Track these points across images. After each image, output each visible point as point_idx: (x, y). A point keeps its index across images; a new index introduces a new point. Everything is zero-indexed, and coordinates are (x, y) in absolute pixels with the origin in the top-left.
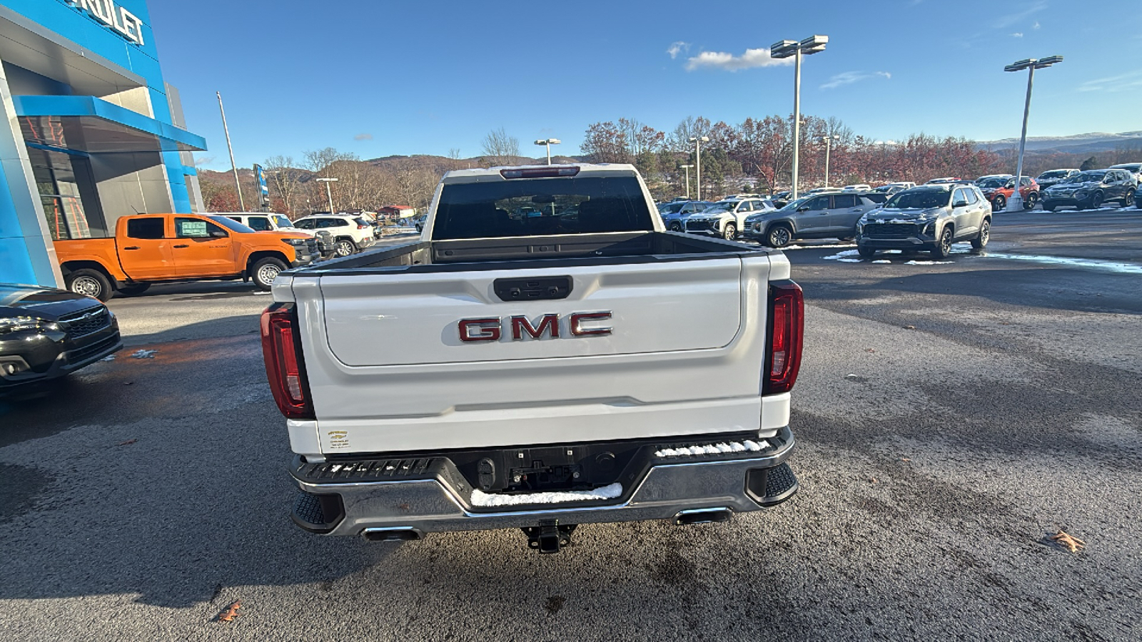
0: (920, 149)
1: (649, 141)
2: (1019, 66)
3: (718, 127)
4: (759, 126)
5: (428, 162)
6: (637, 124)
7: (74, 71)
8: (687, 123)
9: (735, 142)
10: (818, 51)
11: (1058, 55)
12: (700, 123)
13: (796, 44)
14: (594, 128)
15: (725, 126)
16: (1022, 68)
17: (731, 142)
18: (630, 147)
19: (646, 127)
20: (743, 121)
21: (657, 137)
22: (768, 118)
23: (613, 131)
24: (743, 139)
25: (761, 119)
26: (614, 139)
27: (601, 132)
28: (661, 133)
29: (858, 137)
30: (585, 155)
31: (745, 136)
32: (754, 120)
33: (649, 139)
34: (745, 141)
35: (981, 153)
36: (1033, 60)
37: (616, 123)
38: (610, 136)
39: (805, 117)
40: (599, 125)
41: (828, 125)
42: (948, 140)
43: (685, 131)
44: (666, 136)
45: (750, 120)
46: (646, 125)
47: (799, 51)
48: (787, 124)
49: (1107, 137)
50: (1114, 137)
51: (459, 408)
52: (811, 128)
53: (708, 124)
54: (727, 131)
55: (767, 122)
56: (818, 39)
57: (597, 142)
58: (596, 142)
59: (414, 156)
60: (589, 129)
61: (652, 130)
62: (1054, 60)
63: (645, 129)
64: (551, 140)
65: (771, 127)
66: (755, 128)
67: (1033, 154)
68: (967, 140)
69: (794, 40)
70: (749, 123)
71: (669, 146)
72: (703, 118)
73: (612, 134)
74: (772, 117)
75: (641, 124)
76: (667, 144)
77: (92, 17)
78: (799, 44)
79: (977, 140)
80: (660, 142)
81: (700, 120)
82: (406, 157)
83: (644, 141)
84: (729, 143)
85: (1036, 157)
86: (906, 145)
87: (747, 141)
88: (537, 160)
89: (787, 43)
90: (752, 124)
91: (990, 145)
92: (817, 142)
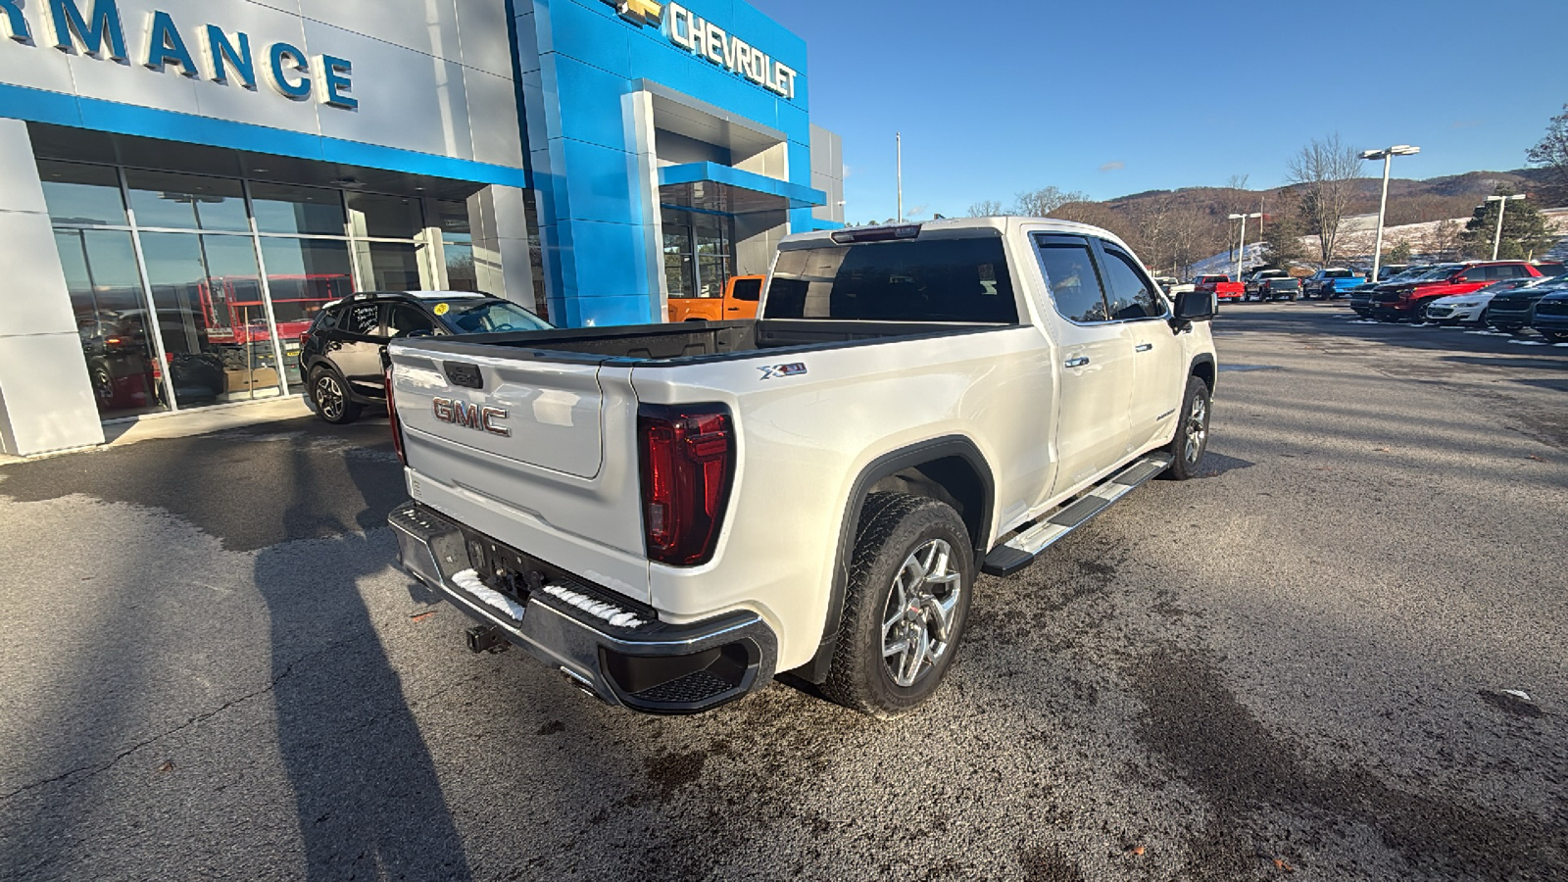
5: (1202, 198)
7: (735, 139)
30: (1535, 166)
59: (1181, 190)
64: (1394, 149)
77: (747, 79)
82: (1168, 192)
88: (1423, 182)
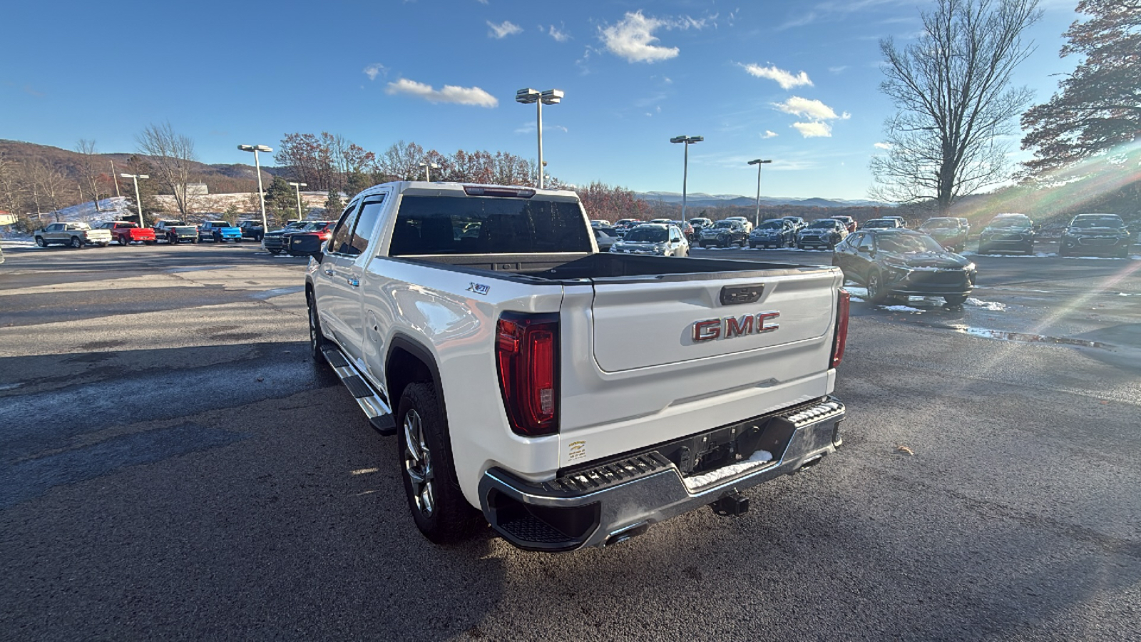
0: (599, 193)
1: (357, 160)
2: (679, 140)
3: (432, 154)
4: (470, 159)
6: (343, 142)
8: (398, 147)
9: (449, 171)
10: (554, 103)
11: (701, 136)
12: (413, 149)
13: (538, 94)
14: (291, 139)
15: (437, 155)
16: (681, 141)
17: (445, 170)
18: (336, 164)
19: (354, 145)
20: (455, 153)
21: (367, 157)
22: (478, 153)
23: (315, 145)
24: (456, 169)
25: (472, 153)
26: (316, 154)
27: (300, 144)
28: (372, 154)
29: (554, 178)
30: (280, 166)
31: (457, 166)
32: (465, 153)
33: (357, 158)
34: (457, 171)
35: (639, 201)
36: (687, 137)
37: (318, 136)
38: (311, 150)
39: (511, 156)
40: (297, 136)
41: (530, 166)
42: (617, 189)
43: (397, 154)
44: (377, 158)
45: (462, 152)
46: (354, 142)
47: (540, 100)
48: (495, 160)
49: (707, 197)
50: (711, 197)
51: (677, 402)
52: (516, 167)
53: (420, 150)
54: (440, 159)
55: (477, 156)
56: (556, 93)
57: (296, 153)
58: (293, 154)
60: (285, 139)
61: (361, 149)
62: (698, 139)
63: (353, 147)
64: (261, 147)
65: (482, 161)
66: (467, 160)
67: (668, 205)
68: (629, 190)
69: (536, 90)
70: (460, 155)
71: (380, 168)
72: (416, 145)
73: (314, 148)
74: (482, 152)
75: (349, 142)
76: (378, 165)
78: (540, 94)
79: (635, 191)
80: (371, 163)
81: (412, 145)
83: (352, 159)
84: (442, 171)
85: (670, 207)
86: (589, 190)
87: (459, 171)
89: (531, 92)
90: (464, 156)
91: (644, 196)
92: (521, 179)
